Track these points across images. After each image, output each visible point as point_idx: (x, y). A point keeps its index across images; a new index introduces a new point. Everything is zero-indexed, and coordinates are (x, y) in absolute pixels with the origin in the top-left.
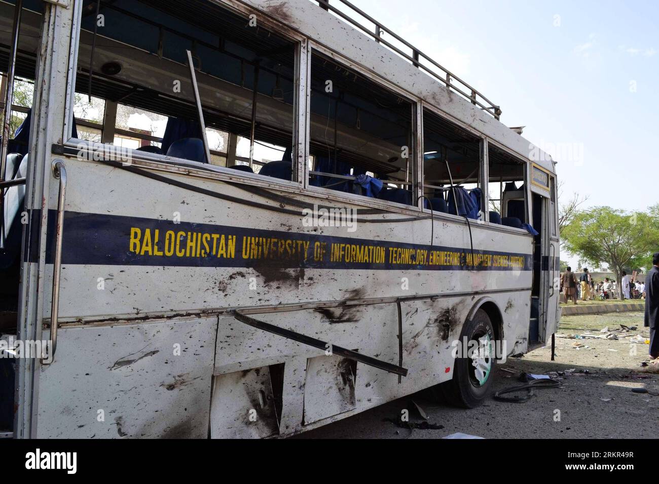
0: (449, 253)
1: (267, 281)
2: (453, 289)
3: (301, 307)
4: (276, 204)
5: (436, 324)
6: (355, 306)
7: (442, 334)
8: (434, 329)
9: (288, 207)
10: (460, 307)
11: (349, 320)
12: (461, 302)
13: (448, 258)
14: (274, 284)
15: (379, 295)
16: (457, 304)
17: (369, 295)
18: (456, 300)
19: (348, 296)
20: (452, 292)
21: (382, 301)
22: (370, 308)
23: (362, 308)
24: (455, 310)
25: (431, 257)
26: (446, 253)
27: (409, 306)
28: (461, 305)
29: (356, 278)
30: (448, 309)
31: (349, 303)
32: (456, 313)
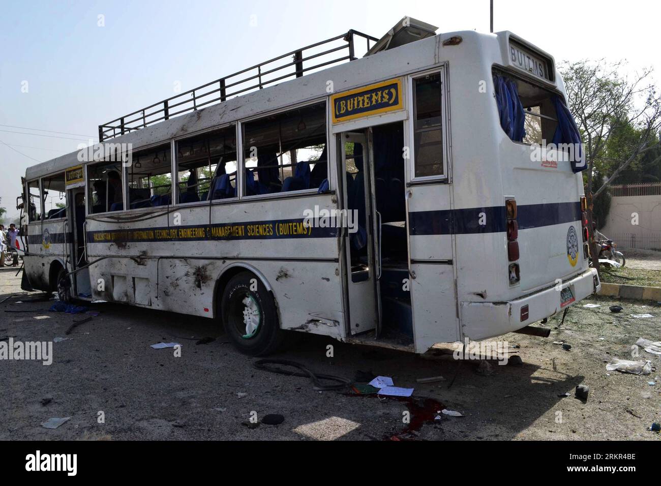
0: (194, 229)
1: (119, 247)
2: (201, 254)
3: (126, 257)
4: (116, 221)
5: (195, 276)
6: (144, 258)
7: (197, 283)
8: (192, 279)
9: (120, 221)
10: (210, 267)
11: (143, 265)
12: (210, 264)
13: (194, 233)
14: (120, 248)
15: (154, 254)
16: (207, 265)
17: (149, 254)
18: (207, 262)
19: (141, 254)
20: (201, 255)
21: (155, 257)
22: (150, 260)
23: (147, 260)
24: (206, 269)
25: (180, 233)
26: (191, 229)
27: (171, 262)
28: (210, 266)
29: (144, 246)
30: (199, 267)
31: (141, 257)
32: (207, 271)
